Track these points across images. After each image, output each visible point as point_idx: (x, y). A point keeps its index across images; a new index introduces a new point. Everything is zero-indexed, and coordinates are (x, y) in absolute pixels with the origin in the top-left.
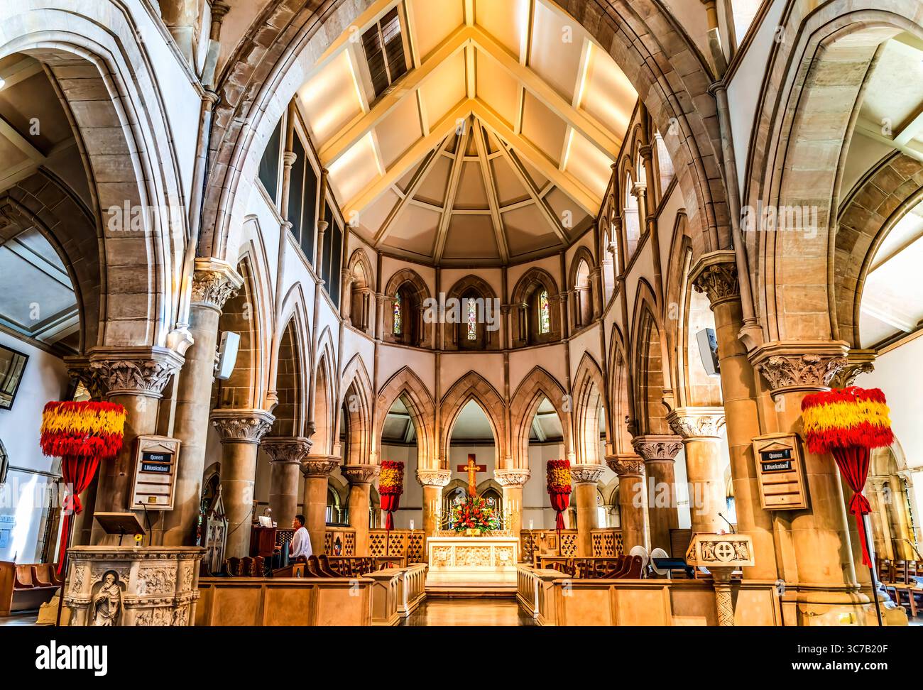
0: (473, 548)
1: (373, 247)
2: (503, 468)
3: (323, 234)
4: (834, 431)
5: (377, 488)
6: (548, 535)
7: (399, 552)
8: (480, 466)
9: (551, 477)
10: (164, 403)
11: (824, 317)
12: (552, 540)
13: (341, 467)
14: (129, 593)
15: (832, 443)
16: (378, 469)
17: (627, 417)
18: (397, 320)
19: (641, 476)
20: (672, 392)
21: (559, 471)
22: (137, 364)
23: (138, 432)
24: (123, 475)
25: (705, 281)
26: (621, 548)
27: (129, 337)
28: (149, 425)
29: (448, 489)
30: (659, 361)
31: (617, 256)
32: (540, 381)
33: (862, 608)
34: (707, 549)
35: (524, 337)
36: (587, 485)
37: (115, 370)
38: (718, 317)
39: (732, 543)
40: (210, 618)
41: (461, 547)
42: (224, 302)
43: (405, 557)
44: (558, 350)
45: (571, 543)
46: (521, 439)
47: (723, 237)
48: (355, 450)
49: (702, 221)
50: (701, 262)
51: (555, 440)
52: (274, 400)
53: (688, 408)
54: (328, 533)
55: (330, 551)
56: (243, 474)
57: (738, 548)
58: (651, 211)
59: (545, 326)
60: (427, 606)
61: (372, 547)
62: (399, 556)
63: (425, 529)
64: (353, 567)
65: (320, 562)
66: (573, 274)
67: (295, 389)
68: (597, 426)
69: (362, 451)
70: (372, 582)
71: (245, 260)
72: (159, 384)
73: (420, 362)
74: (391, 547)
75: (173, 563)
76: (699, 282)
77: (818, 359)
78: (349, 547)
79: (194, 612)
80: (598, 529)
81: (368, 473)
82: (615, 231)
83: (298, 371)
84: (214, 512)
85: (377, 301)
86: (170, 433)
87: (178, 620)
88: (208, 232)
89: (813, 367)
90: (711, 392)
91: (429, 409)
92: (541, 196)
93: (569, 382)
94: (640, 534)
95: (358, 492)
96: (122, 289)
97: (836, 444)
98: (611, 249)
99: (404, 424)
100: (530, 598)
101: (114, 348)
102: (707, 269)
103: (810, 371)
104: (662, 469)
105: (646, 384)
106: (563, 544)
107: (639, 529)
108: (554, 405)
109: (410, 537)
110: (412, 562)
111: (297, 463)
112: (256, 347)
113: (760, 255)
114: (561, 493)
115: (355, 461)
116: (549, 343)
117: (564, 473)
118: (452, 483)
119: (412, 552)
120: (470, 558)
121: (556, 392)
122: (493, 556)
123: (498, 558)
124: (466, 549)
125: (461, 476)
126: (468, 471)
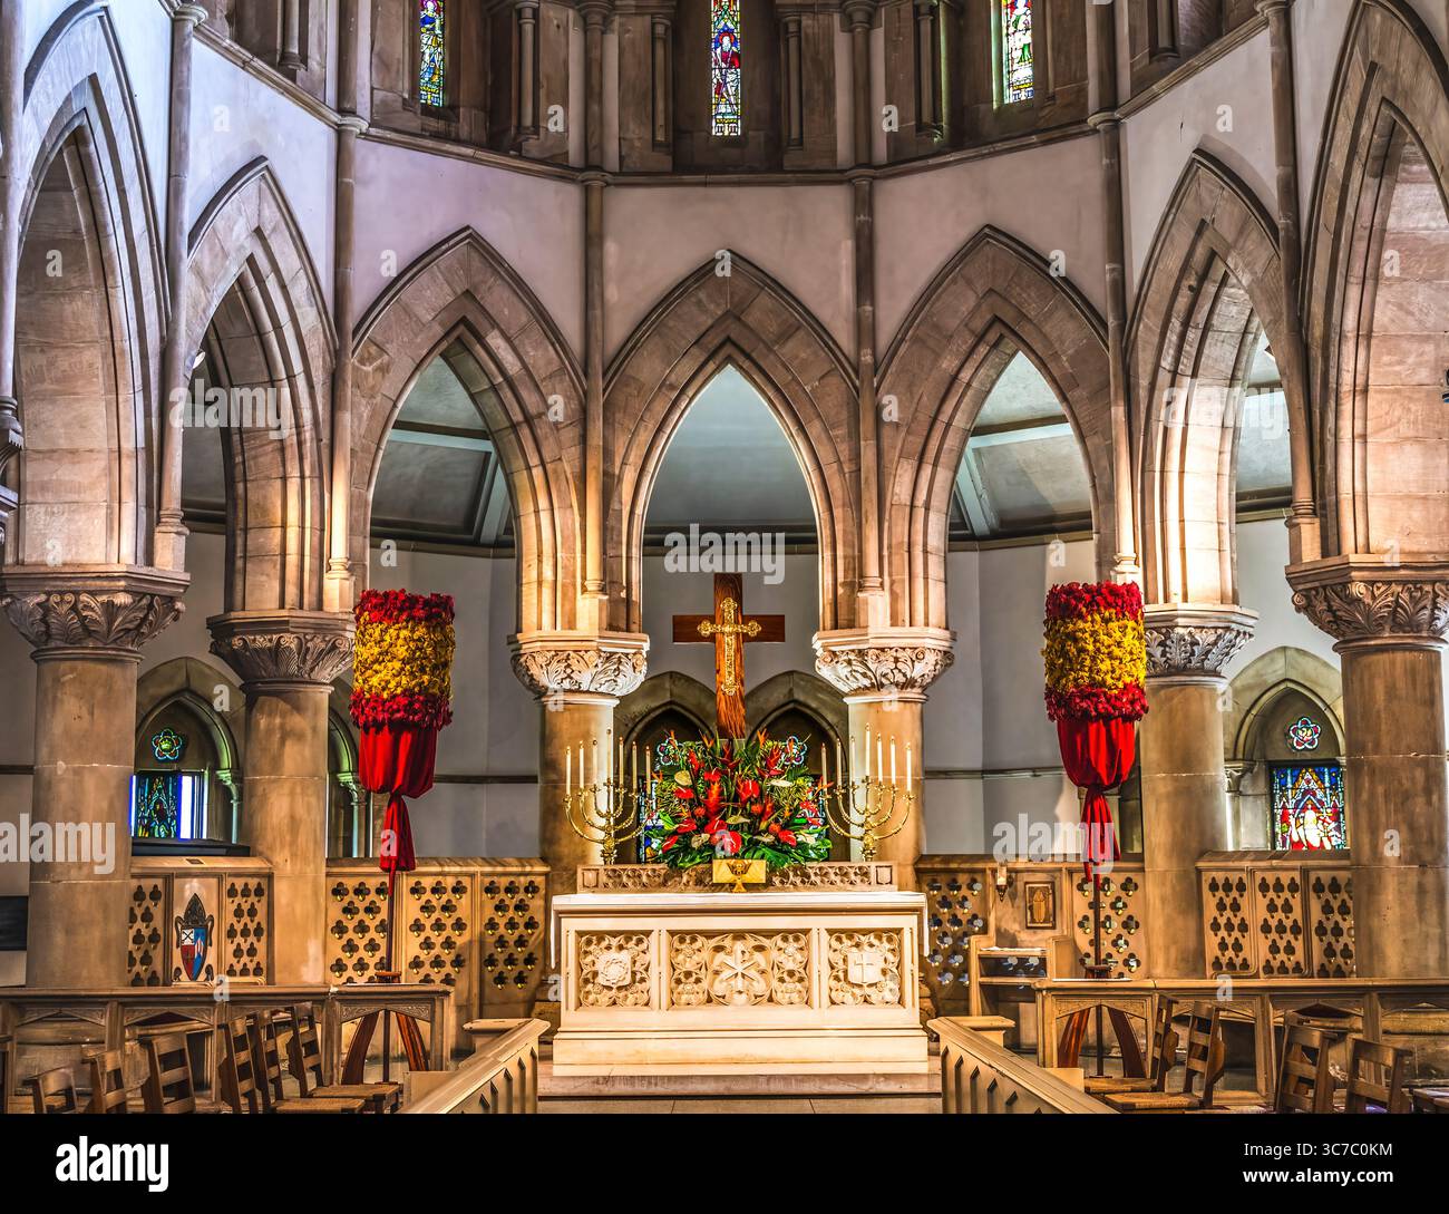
0: (739, 935)
2: (851, 625)
6: (1025, 877)
8: (760, 619)
9: (1064, 653)
12: (1039, 896)
13: (208, 621)
16: (351, 628)
18: (431, 50)
21: (1098, 625)
26: (1338, 930)
29: (638, 708)
32: (1000, 285)
35: (936, 116)
36: (1184, 685)
41: (693, 935)
44: (1078, 159)
46: (920, 513)
48: (262, 556)
54: (148, 884)
55: (157, 954)
59: (1015, 71)
61: (340, 929)
63: (553, 859)
68: (1227, 457)
69: (292, 559)
73: (525, 215)
74: (419, 926)
78: (245, 933)
80: (1232, 855)
81: (318, 644)
93: (1119, 286)
94: (1430, 878)
95: (278, 721)
99: (470, 470)
106: (1081, 910)
107: (1427, 857)
108: (1053, 381)
109: (491, 889)
114: (1106, 718)
115: (263, 597)
116: (1037, 132)
117: (1117, 635)
118: (652, 685)
119: (501, 942)
120: (726, 973)
121: (1067, 332)
122: (819, 967)
123: (841, 976)
124: (713, 942)
125: (683, 658)
126: (712, 638)
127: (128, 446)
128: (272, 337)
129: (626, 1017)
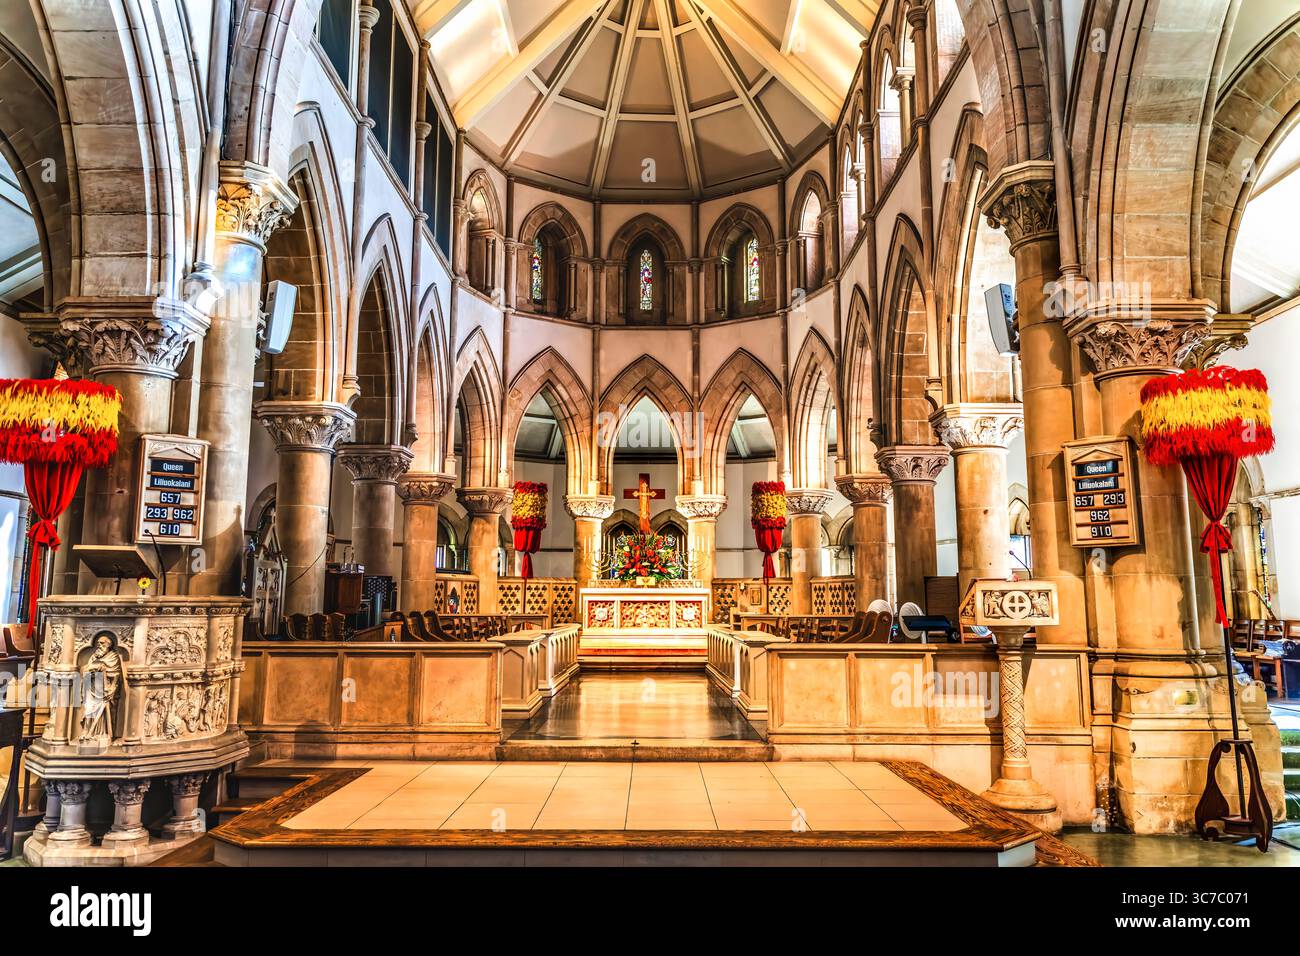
0: (645, 603)
1: (500, 169)
2: (689, 493)
3: (423, 142)
4: (1188, 432)
5: (508, 521)
6: (751, 586)
7: (540, 608)
8: (656, 491)
9: (757, 506)
10: (180, 386)
11: (1183, 264)
12: (756, 593)
13: (457, 491)
14: (135, 663)
15: (1184, 449)
16: (510, 494)
17: (870, 420)
18: (537, 278)
19: (885, 505)
20: (940, 381)
21: (769, 496)
22: (134, 324)
23: (143, 430)
24: (122, 492)
25: (1005, 210)
26: (852, 603)
27: (119, 283)
28: (159, 419)
29: (610, 523)
30: (920, 339)
31: (863, 184)
32: (744, 369)
33: (1207, 683)
34: (992, 601)
35: (723, 306)
36: (807, 516)
37: (101, 333)
38: (1022, 265)
39: (1027, 593)
40: (263, 699)
41: (629, 602)
42: (268, 233)
43: (550, 616)
44: (772, 325)
45: (782, 597)
46: (715, 452)
47: (1036, 140)
48: (476, 467)
49: (1006, 116)
50: (1001, 180)
51: (762, 455)
52: (354, 389)
53: (963, 405)
54: (439, 583)
55: (442, 608)
56: (311, 496)
57: (1037, 600)
58: (920, 110)
59: (752, 289)
60: (579, 683)
61: (502, 602)
62: (541, 614)
63: (579, 578)
64: (474, 629)
65: (426, 621)
66: (797, 212)
67: (386, 375)
68: (823, 436)
69: (487, 468)
70: (501, 649)
71: (302, 174)
72: (171, 356)
73: (571, 342)
74: (530, 602)
75: (200, 621)
76: (995, 211)
77: (1169, 326)
78: (470, 602)
79: (237, 690)
80: (821, 578)
81: (496, 499)
82: (862, 146)
83: (390, 348)
84: (265, 547)
85: (507, 249)
86: (193, 431)
87: (211, 701)
88: (239, 121)
89: (1160, 338)
90: (997, 382)
91: (584, 409)
92: (752, 93)
93: (786, 372)
94: (880, 584)
95: (481, 526)
96: (103, 207)
97: (1191, 450)
98: (854, 174)
99: (547, 430)
100: (727, 670)
101: (98, 300)
102: (1010, 189)
103: (1156, 345)
104: (917, 493)
105: (900, 372)
106: (771, 598)
107: (879, 577)
108: (762, 403)
109: (556, 589)
110: (559, 622)
111: (391, 484)
112: (324, 309)
113: (1093, 167)
114: (772, 528)
115: (476, 482)
116: (758, 314)
117: (775, 500)
118: (616, 514)
119: (559, 608)
120: (640, 616)
121: (768, 388)
122: (673, 614)
123: (680, 617)
124: (636, 605)
125: (628, 505)
126: (638, 497)
127: (437, 431)
128: (482, 389)
129: (606, 630)
